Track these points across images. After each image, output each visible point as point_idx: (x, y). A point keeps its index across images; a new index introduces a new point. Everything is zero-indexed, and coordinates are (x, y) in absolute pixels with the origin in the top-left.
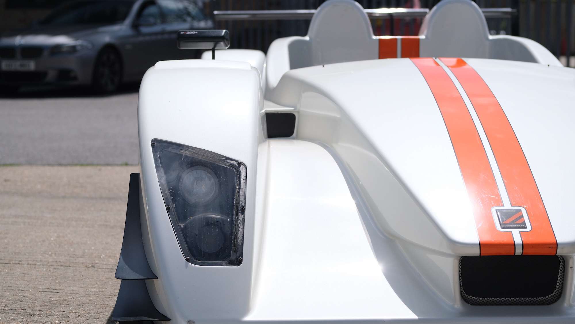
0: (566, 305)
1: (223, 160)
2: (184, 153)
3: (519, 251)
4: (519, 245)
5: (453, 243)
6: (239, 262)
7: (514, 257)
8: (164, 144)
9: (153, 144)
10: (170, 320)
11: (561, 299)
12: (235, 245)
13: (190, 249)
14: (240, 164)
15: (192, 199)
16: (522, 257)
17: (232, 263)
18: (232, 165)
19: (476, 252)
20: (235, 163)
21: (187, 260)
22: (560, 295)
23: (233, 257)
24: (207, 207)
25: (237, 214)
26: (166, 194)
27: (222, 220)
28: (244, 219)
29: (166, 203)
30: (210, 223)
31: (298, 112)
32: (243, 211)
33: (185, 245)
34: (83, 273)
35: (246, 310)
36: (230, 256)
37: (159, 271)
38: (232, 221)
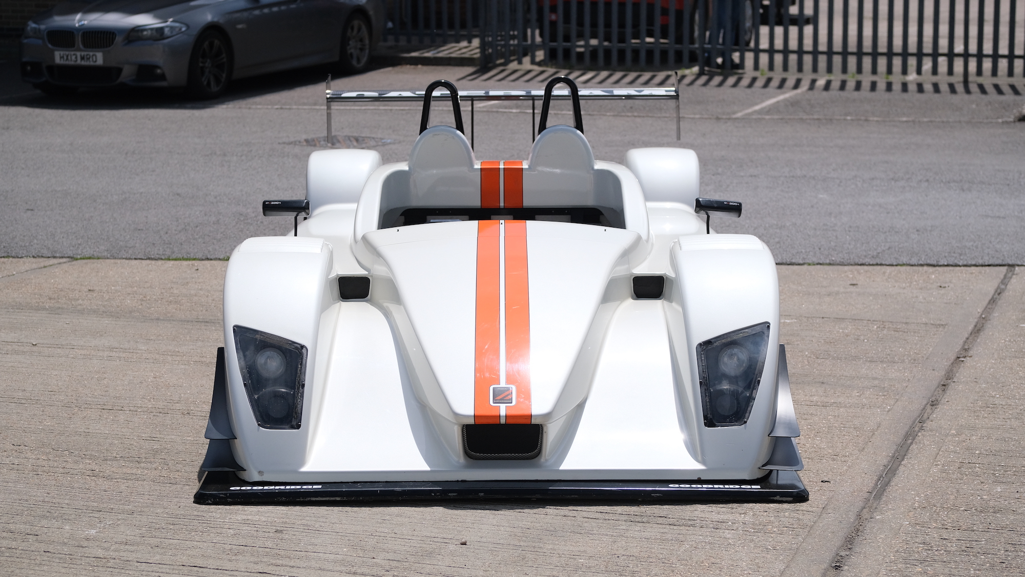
0: (543, 460)
1: (289, 344)
2: (258, 336)
3: (503, 421)
4: (503, 416)
5: (456, 415)
6: (298, 427)
7: (500, 425)
8: (243, 329)
9: (234, 329)
10: (245, 470)
11: (539, 456)
12: (296, 413)
13: (262, 416)
14: (303, 347)
15: (265, 374)
16: (506, 425)
17: (293, 427)
18: (297, 348)
19: (472, 422)
20: (299, 346)
21: (259, 425)
22: (539, 453)
23: (294, 423)
24: (276, 381)
25: (298, 388)
26: (244, 372)
27: (287, 393)
28: (303, 392)
29: (244, 380)
30: (277, 395)
31: (372, 276)
32: (303, 386)
33: (258, 414)
34: (179, 421)
35: (302, 462)
36: (292, 422)
37: (238, 433)
38: (294, 393)
